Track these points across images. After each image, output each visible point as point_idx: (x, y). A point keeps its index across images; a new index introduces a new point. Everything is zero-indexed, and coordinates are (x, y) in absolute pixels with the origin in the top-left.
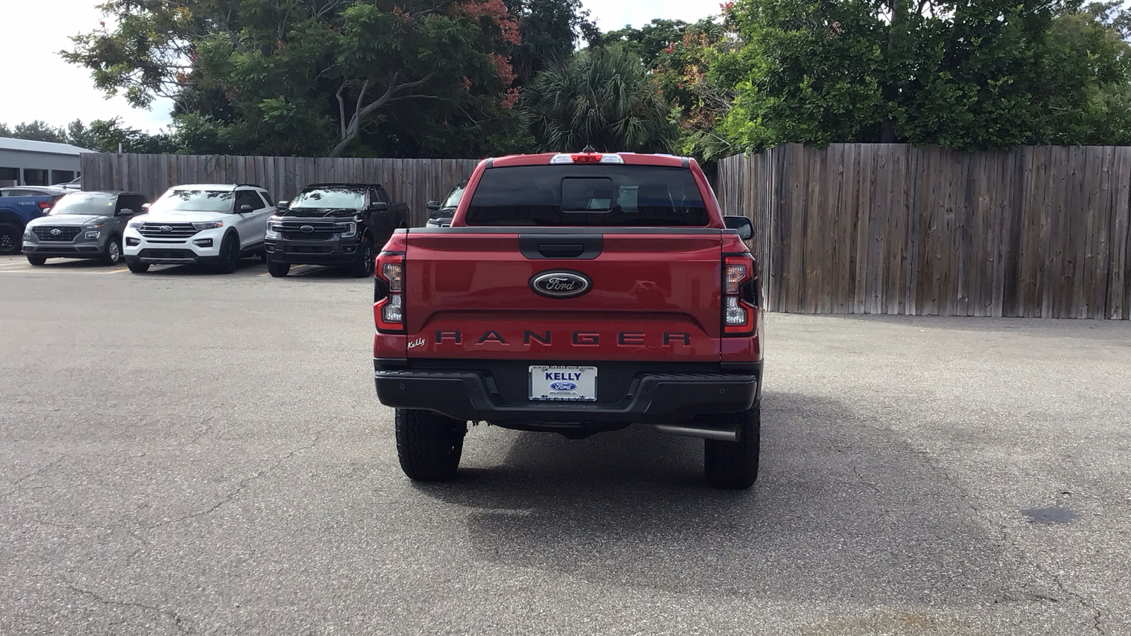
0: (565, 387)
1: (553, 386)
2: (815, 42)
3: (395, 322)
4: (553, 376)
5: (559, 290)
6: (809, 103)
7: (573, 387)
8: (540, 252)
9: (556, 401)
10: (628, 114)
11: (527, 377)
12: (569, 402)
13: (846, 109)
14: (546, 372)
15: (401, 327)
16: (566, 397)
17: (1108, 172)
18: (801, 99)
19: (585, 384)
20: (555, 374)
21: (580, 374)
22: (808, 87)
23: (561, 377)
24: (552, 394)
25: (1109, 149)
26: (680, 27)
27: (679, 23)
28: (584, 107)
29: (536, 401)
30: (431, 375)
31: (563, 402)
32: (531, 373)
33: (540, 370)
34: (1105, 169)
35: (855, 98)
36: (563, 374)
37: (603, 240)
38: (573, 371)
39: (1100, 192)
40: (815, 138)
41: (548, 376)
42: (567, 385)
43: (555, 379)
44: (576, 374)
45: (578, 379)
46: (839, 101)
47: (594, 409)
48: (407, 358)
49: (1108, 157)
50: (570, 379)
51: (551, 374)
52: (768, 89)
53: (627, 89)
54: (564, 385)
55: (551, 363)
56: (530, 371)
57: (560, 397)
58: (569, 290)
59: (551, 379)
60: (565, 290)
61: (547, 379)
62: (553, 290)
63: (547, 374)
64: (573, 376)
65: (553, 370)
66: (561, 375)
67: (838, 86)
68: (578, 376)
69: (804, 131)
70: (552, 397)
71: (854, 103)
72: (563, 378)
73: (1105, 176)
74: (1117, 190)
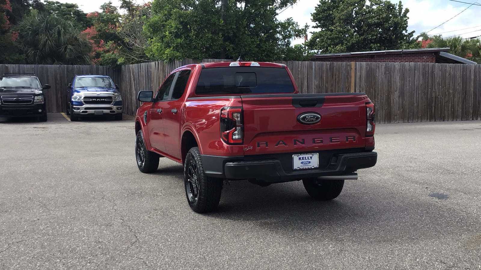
0: (307, 163)
1: (302, 163)
2: (197, 17)
3: (238, 139)
4: (301, 158)
5: (310, 121)
6: (194, 42)
7: (310, 162)
8: (300, 104)
9: (303, 169)
10: (66, 44)
11: (292, 160)
12: (309, 169)
13: (210, 45)
14: (299, 157)
15: (241, 142)
16: (307, 167)
17: (300, 71)
18: (190, 40)
19: (314, 161)
20: (303, 157)
21: (312, 157)
22: (194, 35)
23: (305, 159)
24: (301, 166)
25: (300, 62)
26: (58, 4)
27: (57, 3)
28: (45, 40)
29: (296, 170)
30: (246, 163)
31: (306, 169)
32: (293, 158)
33: (297, 156)
34: (299, 70)
35: (213, 40)
36: (305, 157)
37: (324, 99)
38: (309, 155)
39: (298, 78)
40: (198, 57)
41: (300, 159)
42: (307, 162)
43: (303, 159)
44: (310, 157)
45: (311, 159)
46: (207, 42)
47: (317, 171)
48: (244, 156)
49: (300, 65)
50: (308, 159)
51: (301, 157)
52: (174, 35)
53: (65, 33)
54: (306, 162)
55: (301, 153)
56: (293, 157)
57: (304, 167)
58: (314, 121)
59: (301, 160)
60: (312, 121)
61: (299, 160)
62: (308, 121)
63: (299, 158)
64: (309, 158)
65: (301, 156)
66: (305, 158)
67: (207, 35)
68: (311, 158)
69: (193, 53)
70: (302, 168)
71: (212, 42)
72: (306, 159)
73: (299, 72)
74: (303, 77)
